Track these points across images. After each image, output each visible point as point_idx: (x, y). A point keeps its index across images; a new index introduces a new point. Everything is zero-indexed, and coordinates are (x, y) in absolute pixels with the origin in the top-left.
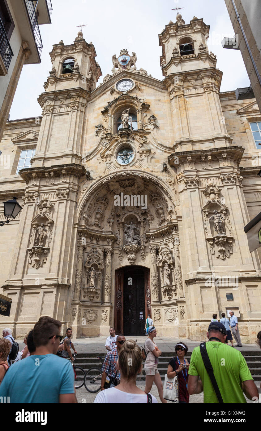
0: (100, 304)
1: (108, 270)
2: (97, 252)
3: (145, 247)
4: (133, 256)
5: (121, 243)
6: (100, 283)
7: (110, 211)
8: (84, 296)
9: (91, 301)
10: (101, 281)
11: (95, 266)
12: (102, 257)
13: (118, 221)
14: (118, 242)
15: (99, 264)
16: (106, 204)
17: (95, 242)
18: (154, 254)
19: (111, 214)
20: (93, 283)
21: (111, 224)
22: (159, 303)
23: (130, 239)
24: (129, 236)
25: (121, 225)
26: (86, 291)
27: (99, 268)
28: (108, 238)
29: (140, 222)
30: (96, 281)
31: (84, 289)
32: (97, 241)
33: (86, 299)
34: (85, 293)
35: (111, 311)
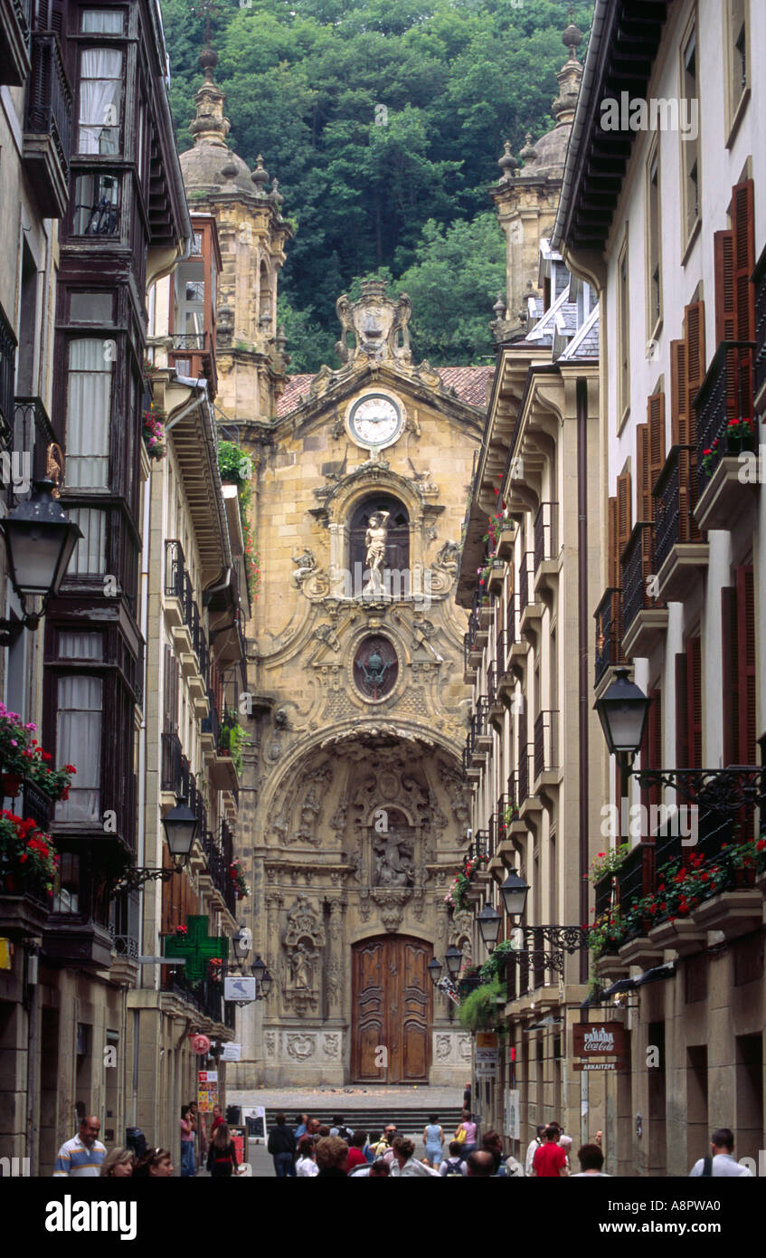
0: (320, 1023)
1: (336, 948)
2: (309, 906)
3: (424, 892)
4: (392, 914)
5: (365, 881)
6: (317, 978)
7: (337, 798)
8: (286, 1008)
9: (300, 1016)
10: (320, 972)
11: (305, 940)
12: (319, 918)
13: (358, 821)
14: (357, 875)
15: (314, 935)
16: (326, 783)
17: (301, 881)
18: (444, 915)
19: (340, 806)
20: (305, 980)
21: (340, 832)
22: (448, 1024)
23: (387, 874)
24: (385, 864)
25: (365, 831)
26: (289, 996)
27: (315, 944)
28: (335, 871)
29: (414, 828)
30: (309, 973)
31: (284, 992)
32: (307, 878)
33: (291, 1012)
34: (288, 1000)
35: (344, 1036)
